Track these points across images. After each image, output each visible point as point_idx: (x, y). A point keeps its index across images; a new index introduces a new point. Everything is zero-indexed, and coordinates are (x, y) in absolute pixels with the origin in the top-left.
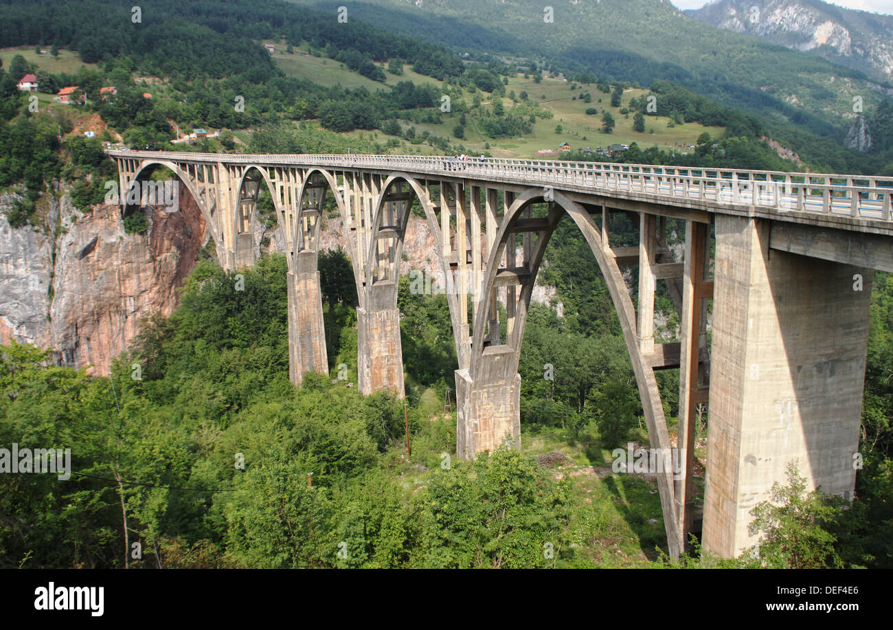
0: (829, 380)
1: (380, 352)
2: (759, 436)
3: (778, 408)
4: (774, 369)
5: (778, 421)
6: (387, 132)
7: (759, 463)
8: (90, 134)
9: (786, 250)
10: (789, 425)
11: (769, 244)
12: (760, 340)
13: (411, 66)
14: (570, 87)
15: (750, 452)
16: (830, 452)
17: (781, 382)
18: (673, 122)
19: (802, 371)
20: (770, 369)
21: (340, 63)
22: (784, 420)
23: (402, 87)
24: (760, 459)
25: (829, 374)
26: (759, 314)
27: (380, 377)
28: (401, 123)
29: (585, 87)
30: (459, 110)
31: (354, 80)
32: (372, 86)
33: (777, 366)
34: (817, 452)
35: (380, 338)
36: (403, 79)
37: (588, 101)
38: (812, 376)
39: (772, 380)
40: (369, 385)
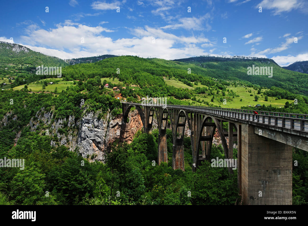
0: (279, 176)
1: (178, 157)
2: (254, 191)
3: (260, 182)
4: (258, 170)
5: (261, 187)
6: (192, 100)
7: (255, 200)
8: (118, 98)
9: (258, 134)
10: (265, 189)
11: (254, 132)
12: (253, 160)
13: (201, 83)
14: (245, 88)
15: (252, 195)
16: (281, 200)
17: (261, 174)
18: (277, 98)
19: (268, 172)
20: (257, 170)
21: (182, 82)
22: (263, 187)
23: (197, 89)
24: (255, 198)
25: (278, 174)
26: (252, 153)
27: (178, 164)
28: (196, 97)
29: (249, 88)
30: (213, 94)
31: (185, 86)
32: (190, 88)
33: (259, 169)
34: (276, 199)
35: (178, 153)
36: (198, 86)
37: (250, 92)
38: (272, 174)
39: (257, 173)
40: (175, 166)
